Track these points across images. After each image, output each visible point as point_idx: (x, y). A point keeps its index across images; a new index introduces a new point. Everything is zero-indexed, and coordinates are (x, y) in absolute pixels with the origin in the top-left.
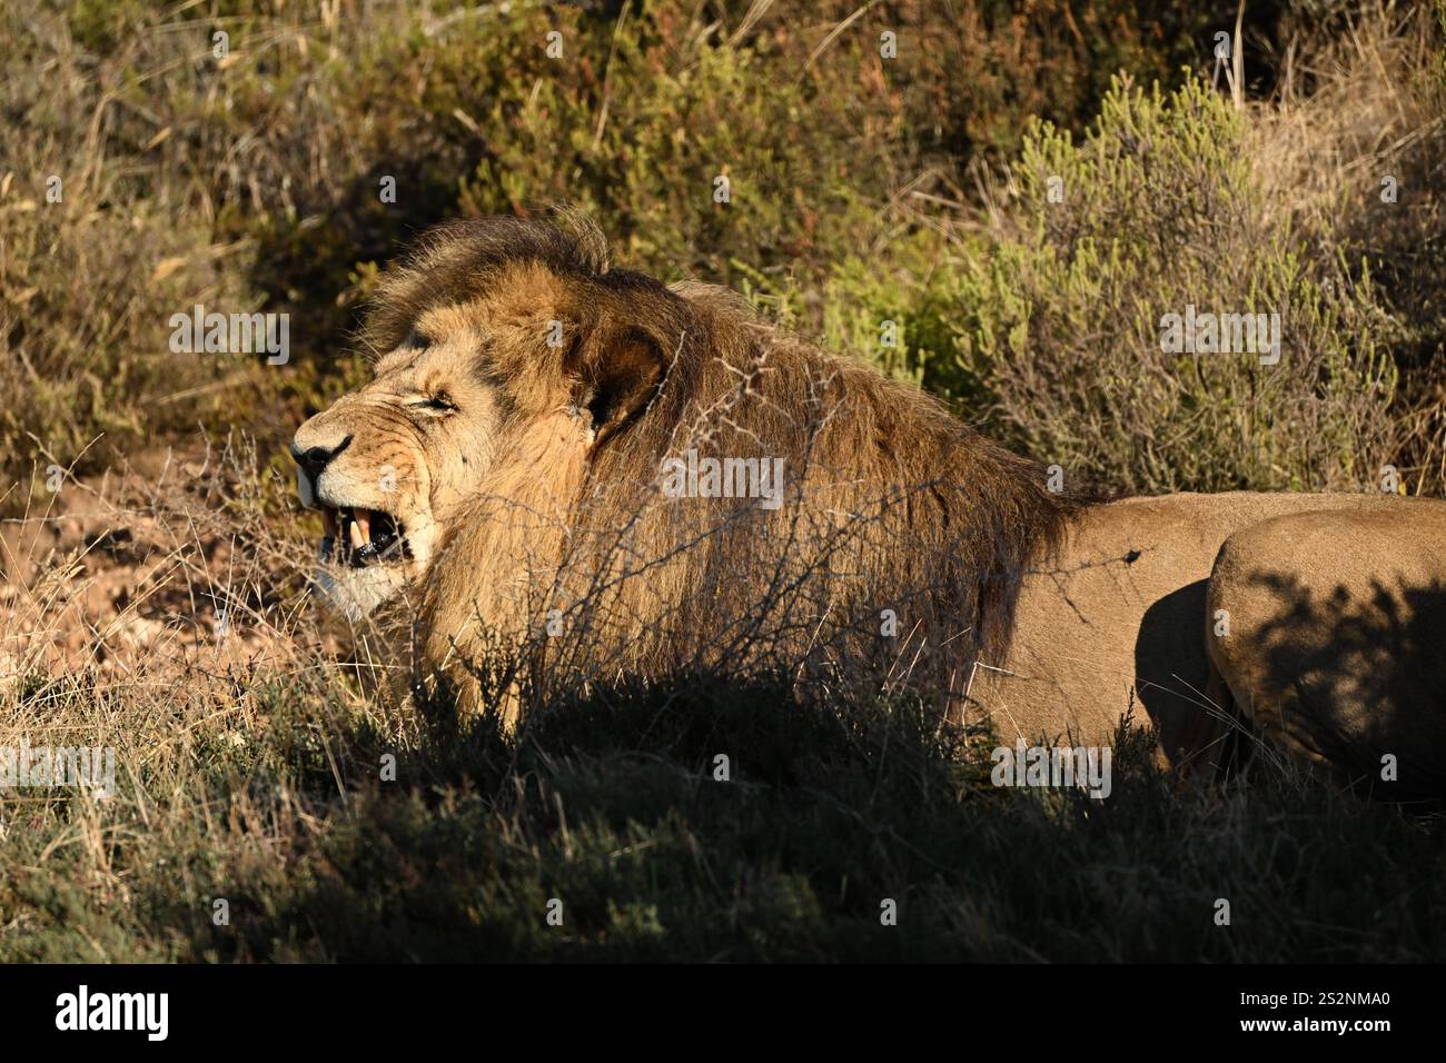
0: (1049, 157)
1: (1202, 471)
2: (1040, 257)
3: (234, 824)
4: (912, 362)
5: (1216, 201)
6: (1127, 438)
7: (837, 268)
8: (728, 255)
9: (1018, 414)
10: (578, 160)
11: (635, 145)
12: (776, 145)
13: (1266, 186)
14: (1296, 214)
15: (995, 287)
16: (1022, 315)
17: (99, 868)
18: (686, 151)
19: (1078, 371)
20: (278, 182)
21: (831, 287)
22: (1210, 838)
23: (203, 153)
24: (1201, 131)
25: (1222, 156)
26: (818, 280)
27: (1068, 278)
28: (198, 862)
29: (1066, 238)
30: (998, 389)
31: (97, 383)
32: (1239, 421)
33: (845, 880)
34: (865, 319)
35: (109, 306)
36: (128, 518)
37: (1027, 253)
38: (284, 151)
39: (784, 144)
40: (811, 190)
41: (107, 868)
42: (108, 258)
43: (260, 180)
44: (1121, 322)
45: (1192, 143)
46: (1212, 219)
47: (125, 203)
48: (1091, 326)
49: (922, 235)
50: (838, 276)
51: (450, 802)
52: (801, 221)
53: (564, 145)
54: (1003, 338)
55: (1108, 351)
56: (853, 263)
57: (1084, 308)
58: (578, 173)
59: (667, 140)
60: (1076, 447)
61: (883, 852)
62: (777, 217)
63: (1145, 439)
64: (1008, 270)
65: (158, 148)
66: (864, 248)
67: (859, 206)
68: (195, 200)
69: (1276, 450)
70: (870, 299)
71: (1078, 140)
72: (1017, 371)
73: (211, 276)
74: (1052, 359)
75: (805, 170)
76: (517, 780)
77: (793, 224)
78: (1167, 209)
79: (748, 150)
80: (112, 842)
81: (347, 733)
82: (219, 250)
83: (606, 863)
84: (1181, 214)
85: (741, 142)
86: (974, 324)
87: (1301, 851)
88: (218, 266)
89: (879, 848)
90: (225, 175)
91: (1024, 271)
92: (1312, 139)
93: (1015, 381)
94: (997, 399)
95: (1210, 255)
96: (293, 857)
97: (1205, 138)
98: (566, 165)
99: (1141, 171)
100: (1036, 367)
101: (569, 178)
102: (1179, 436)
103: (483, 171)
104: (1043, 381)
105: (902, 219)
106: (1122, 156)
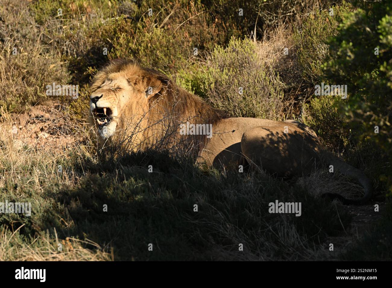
0: (219, 52)
1: (246, 112)
2: (217, 71)
3: (63, 178)
4: (192, 90)
5: (251, 61)
6: (232, 105)
7: (179, 71)
8: (158, 68)
9: (212, 100)
10: (130, 48)
11: (141, 46)
12: (168, 47)
13: (260, 58)
14: (265, 63)
15: (208, 76)
16: (213, 82)
17: (38, 186)
18: (150, 47)
19: (223, 92)
20: (73, 50)
21: (178, 74)
22: (247, 185)
23: (59, 44)
24: (248, 48)
25: (252, 53)
26: (175, 73)
27: (222, 75)
28: (57, 185)
29: (222, 68)
30: (208, 95)
31: (38, 88)
32: (254, 103)
33: (178, 192)
34: (184, 82)
35: (41, 73)
36: (43, 113)
37: (215, 70)
38: (75, 44)
39: (169, 46)
40: (174, 56)
41: (39, 185)
42: (41, 64)
43: (70, 50)
44: (232, 84)
45: (246, 50)
46: (249, 65)
47: (44, 54)
48: (226, 84)
49: (195, 65)
50: (179, 72)
51: (104, 175)
52: (172, 61)
53: (127, 46)
54: (209, 86)
55: (229, 89)
56: (182, 70)
57: (225, 81)
58: (130, 51)
59: (147, 46)
60: (223, 107)
61: (185, 186)
62: (168, 60)
63: (236, 106)
64: (211, 73)
65: (51, 43)
66: (184, 67)
67: (183, 59)
68: (58, 53)
69: (260, 108)
70: (185, 77)
71: (225, 48)
72: (212, 92)
73: (60, 68)
74: (219, 90)
75: (173, 51)
76: (117, 170)
77: (170, 62)
78: (241, 62)
79: (162, 48)
80: (41, 180)
81: (85, 160)
82: (62, 63)
83: (133, 188)
84: (244, 63)
85: (161, 46)
86: (204, 83)
87: (264, 188)
88: (62, 66)
89: (184, 185)
90: (63, 49)
91: (214, 73)
92: (269, 49)
93: (212, 94)
94: (208, 97)
95: (249, 71)
96: (75, 185)
97: (248, 49)
98: (128, 49)
99: (236, 55)
100: (216, 91)
101: (129, 52)
102: (242, 105)
103: (112, 50)
104: (217, 94)
105: (191, 62)
106: (233, 52)
